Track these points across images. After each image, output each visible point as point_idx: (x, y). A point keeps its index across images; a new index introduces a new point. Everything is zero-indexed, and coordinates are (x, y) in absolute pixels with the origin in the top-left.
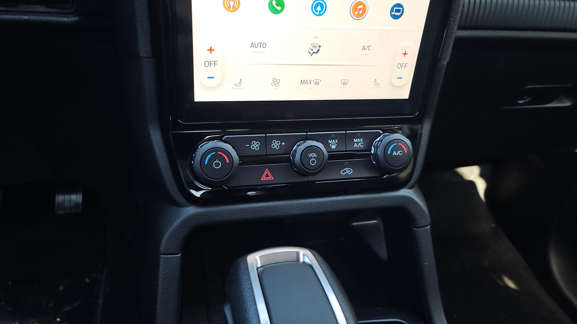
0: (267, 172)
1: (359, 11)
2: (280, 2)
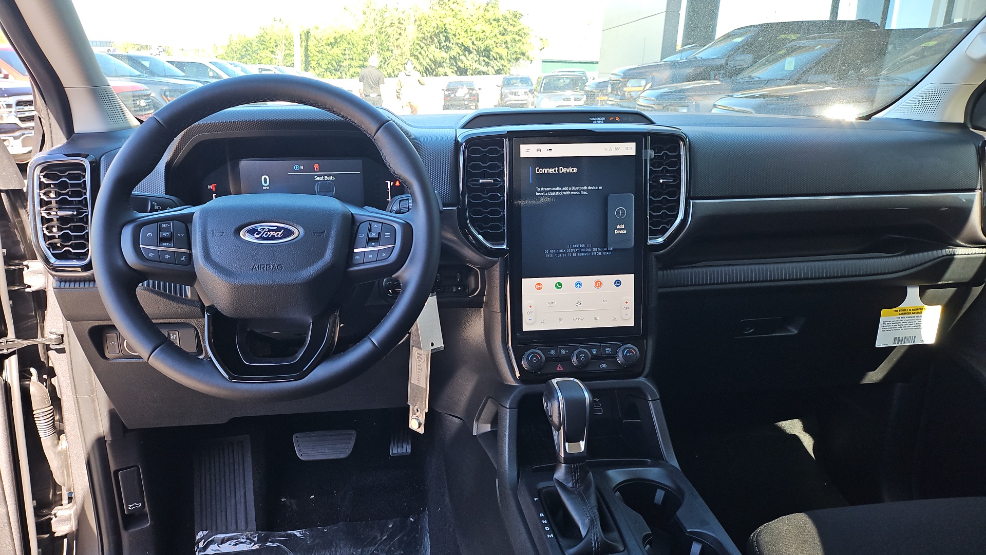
0: (559, 366)
1: (598, 284)
2: (560, 284)
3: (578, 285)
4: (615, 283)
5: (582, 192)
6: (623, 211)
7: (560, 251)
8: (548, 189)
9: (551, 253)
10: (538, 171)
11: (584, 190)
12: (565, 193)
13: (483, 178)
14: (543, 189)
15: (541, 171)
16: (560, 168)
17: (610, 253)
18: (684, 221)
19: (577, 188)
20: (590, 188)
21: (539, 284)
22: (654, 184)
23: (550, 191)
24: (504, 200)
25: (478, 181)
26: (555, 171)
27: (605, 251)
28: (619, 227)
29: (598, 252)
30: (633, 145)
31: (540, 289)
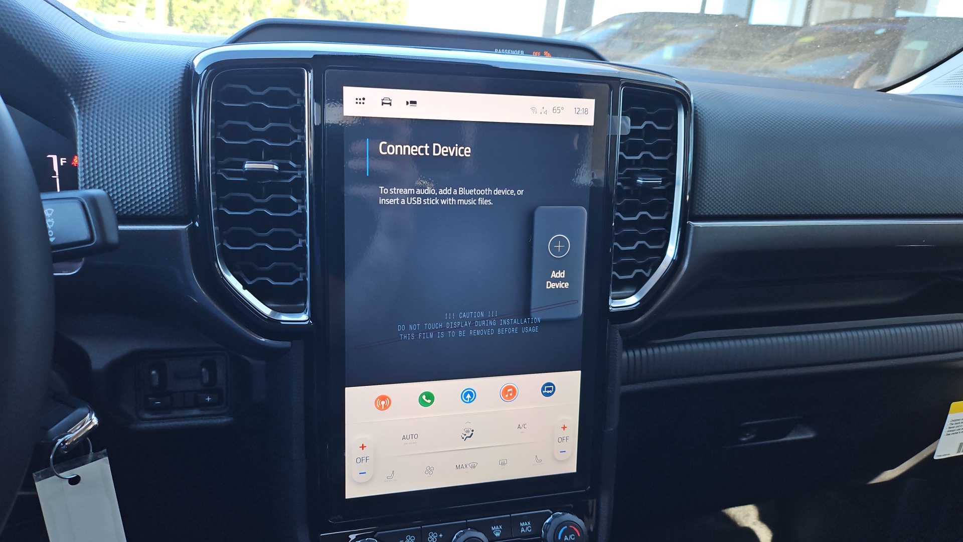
1: (509, 393)
2: (430, 396)
3: (469, 396)
4: (543, 389)
5: (483, 202)
6: (564, 241)
7: (431, 326)
8: (406, 191)
9: (411, 332)
10: (384, 150)
11: (486, 197)
12: (443, 202)
13: (256, 158)
14: (394, 191)
15: (391, 150)
16: (435, 145)
17: (535, 330)
18: (676, 264)
19: (470, 192)
20: (498, 192)
21: (383, 398)
22: (625, 188)
23: (410, 196)
24: (304, 210)
25: (241, 165)
26: (423, 150)
27: (525, 325)
28: (554, 275)
29: (509, 326)
30: (589, 104)
31: (386, 407)
